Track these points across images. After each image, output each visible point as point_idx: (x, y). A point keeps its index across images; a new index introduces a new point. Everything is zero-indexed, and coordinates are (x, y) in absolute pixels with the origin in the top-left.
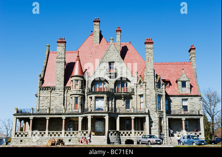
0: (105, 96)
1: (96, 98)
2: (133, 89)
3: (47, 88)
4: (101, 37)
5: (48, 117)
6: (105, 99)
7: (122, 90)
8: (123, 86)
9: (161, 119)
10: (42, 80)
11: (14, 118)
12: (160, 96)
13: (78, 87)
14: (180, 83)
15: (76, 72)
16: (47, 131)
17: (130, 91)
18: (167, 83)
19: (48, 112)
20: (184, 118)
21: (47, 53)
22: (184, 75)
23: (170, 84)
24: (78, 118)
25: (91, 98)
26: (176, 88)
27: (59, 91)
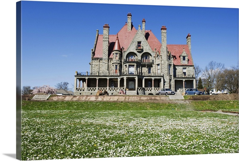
0: (135, 64)
1: (129, 66)
2: (153, 61)
3: (97, 59)
4: (132, 26)
5: (97, 78)
6: (135, 66)
7: (146, 61)
8: (146, 58)
9: (170, 80)
10: (94, 53)
11: (75, 78)
12: (170, 65)
13: (118, 58)
14: (182, 57)
15: (116, 48)
16: (97, 88)
17: (151, 61)
18: (174, 57)
19: (97, 75)
20: (184, 80)
21: (97, 35)
22: (184, 52)
23: (176, 58)
24: (117, 79)
25: (126, 66)
26: (179, 60)
27: (105, 61)
